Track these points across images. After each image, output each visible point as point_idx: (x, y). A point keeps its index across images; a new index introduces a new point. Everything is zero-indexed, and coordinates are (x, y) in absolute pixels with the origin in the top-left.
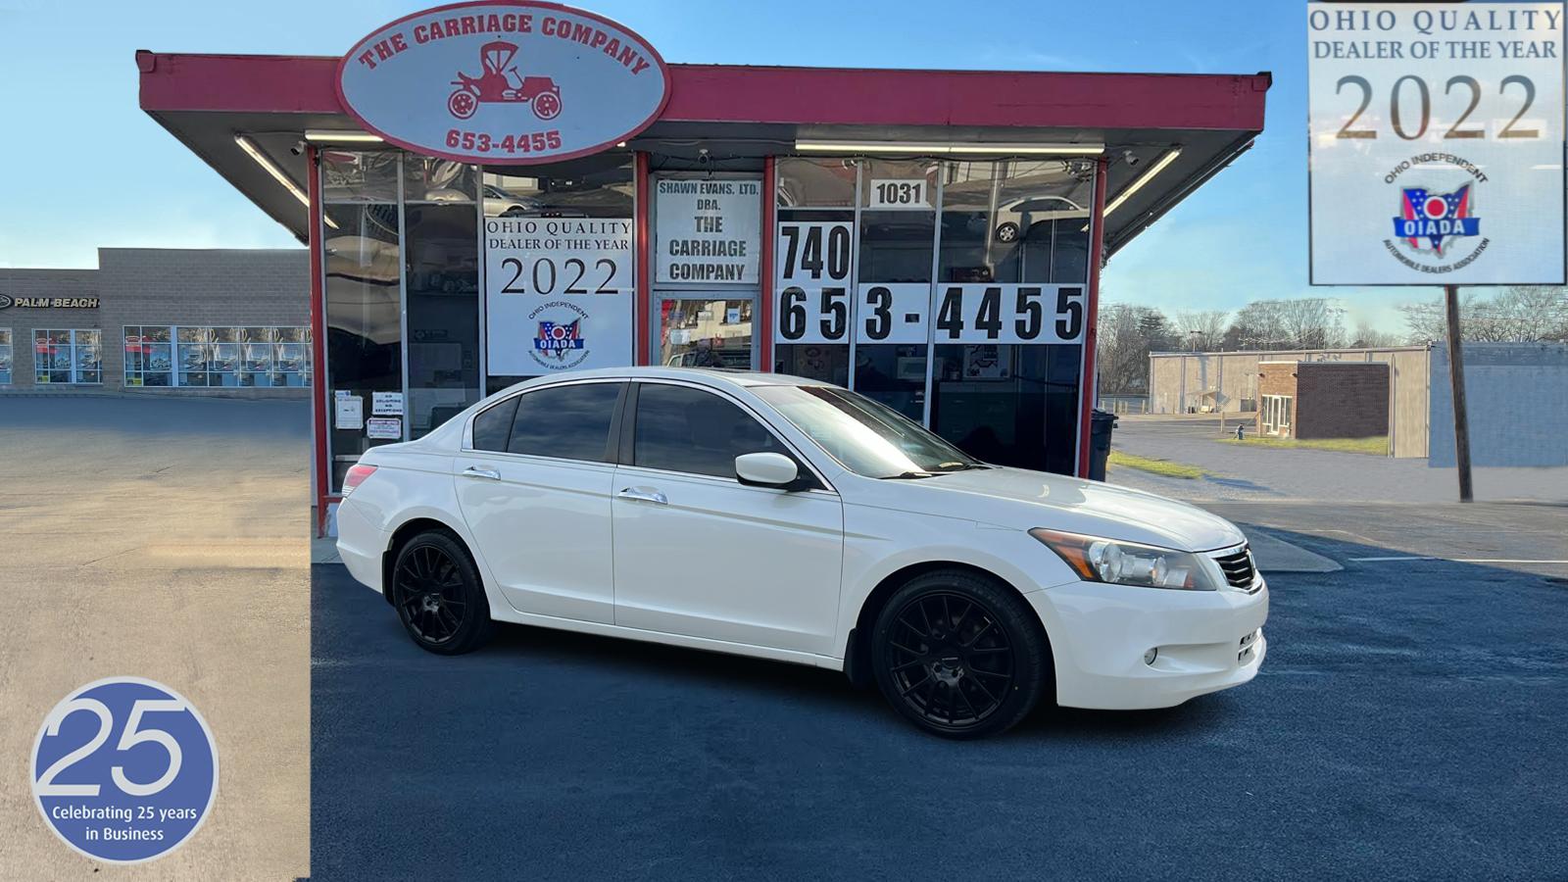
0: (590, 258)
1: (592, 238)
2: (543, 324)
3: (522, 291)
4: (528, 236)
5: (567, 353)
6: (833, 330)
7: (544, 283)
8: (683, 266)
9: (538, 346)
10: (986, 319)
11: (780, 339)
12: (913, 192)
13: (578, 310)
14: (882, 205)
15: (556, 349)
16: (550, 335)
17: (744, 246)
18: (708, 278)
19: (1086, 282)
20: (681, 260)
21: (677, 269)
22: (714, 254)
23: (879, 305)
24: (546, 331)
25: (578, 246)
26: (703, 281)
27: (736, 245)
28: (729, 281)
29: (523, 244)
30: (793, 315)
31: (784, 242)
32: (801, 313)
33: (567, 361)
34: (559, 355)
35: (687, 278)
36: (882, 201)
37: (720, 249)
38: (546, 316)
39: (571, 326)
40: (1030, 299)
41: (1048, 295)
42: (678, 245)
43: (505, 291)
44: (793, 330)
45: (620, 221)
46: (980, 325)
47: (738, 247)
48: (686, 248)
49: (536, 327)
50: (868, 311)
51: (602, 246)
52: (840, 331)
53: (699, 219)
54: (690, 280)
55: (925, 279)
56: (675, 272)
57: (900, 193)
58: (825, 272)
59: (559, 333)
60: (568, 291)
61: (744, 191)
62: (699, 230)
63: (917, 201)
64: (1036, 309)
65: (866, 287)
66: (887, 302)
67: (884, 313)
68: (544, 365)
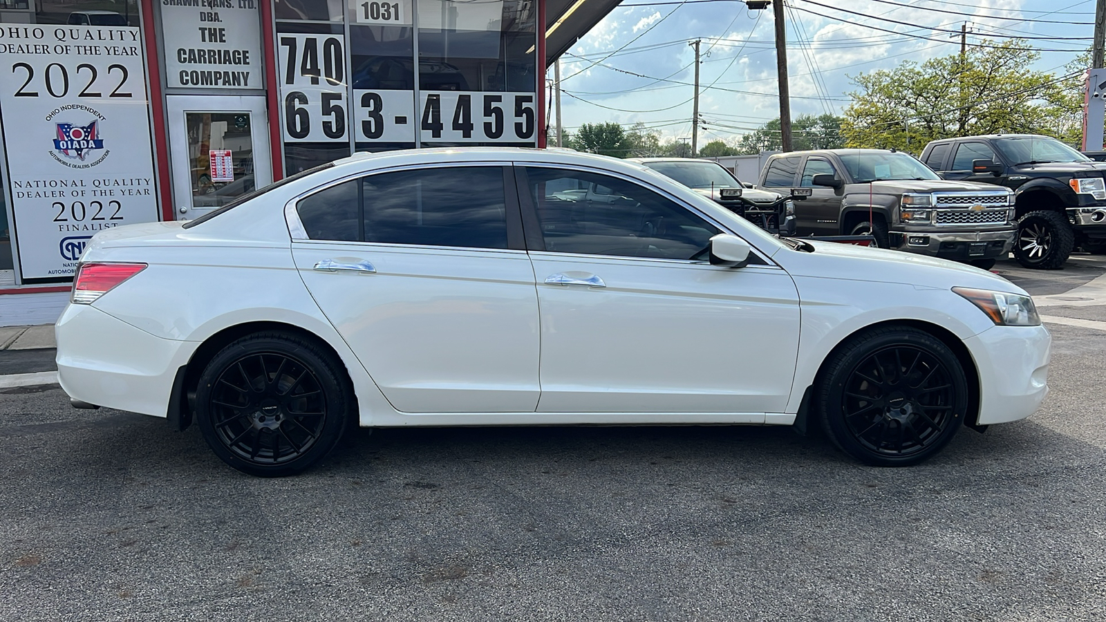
0: (100, 64)
1: (101, 44)
2: (61, 126)
3: (36, 95)
4: (37, 42)
5: (87, 153)
6: (334, 130)
7: (58, 87)
8: (192, 73)
9: (57, 147)
10: (461, 121)
11: (289, 139)
12: (392, 10)
13: (95, 113)
14: (367, 21)
15: (76, 149)
16: (69, 136)
17: (247, 55)
18: (216, 84)
19: (535, 92)
20: (190, 67)
21: (187, 75)
22: (220, 63)
23: (372, 108)
24: (65, 133)
25: (88, 52)
26: (211, 87)
27: (239, 54)
28: (237, 87)
29: (32, 49)
30: (298, 117)
31: (284, 51)
32: (304, 115)
33: (88, 161)
34: (80, 155)
35: (197, 83)
36: (367, 17)
37: (226, 58)
38: (63, 118)
39: (89, 127)
40: (494, 105)
41: (507, 101)
42: (185, 53)
43: (18, 94)
44: (298, 130)
45: (127, 29)
46: (456, 126)
47: (241, 56)
48: (193, 56)
49: (55, 129)
50: (362, 114)
51: (112, 51)
52: (340, 132)
53: (203, 30)
54: (200, 86)
55: (409, 86)
56: (185, 78)
57: (382, 10)
58: (322, 78)
59: (77, 134)
60: (82, 95)
61: (242, 5)
62: (204, 40)
63: (397, 18)
64: (499, 113)
65: (359, 94)
66: (378, 106)
67: (376, 114)
68: (67, 164)
